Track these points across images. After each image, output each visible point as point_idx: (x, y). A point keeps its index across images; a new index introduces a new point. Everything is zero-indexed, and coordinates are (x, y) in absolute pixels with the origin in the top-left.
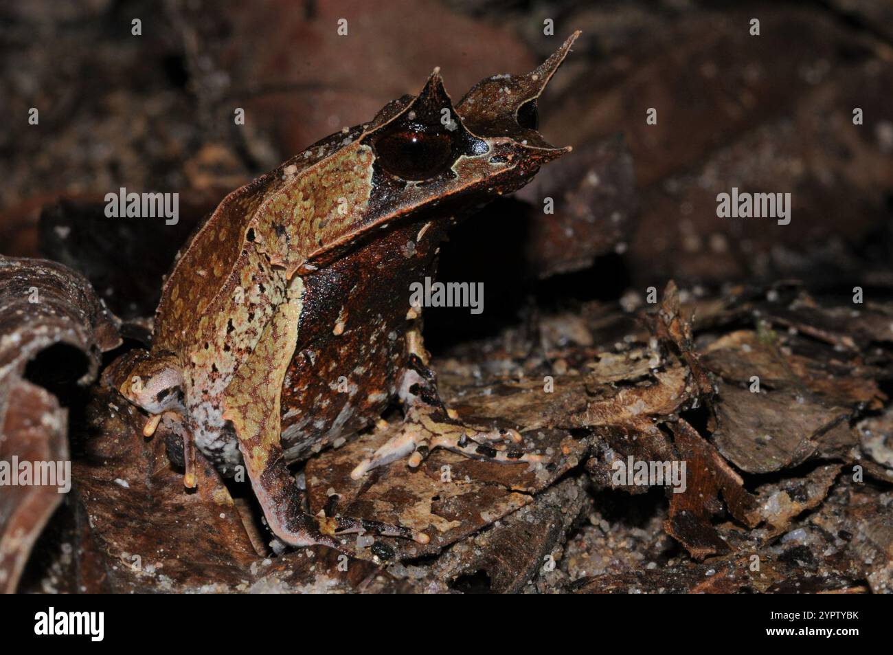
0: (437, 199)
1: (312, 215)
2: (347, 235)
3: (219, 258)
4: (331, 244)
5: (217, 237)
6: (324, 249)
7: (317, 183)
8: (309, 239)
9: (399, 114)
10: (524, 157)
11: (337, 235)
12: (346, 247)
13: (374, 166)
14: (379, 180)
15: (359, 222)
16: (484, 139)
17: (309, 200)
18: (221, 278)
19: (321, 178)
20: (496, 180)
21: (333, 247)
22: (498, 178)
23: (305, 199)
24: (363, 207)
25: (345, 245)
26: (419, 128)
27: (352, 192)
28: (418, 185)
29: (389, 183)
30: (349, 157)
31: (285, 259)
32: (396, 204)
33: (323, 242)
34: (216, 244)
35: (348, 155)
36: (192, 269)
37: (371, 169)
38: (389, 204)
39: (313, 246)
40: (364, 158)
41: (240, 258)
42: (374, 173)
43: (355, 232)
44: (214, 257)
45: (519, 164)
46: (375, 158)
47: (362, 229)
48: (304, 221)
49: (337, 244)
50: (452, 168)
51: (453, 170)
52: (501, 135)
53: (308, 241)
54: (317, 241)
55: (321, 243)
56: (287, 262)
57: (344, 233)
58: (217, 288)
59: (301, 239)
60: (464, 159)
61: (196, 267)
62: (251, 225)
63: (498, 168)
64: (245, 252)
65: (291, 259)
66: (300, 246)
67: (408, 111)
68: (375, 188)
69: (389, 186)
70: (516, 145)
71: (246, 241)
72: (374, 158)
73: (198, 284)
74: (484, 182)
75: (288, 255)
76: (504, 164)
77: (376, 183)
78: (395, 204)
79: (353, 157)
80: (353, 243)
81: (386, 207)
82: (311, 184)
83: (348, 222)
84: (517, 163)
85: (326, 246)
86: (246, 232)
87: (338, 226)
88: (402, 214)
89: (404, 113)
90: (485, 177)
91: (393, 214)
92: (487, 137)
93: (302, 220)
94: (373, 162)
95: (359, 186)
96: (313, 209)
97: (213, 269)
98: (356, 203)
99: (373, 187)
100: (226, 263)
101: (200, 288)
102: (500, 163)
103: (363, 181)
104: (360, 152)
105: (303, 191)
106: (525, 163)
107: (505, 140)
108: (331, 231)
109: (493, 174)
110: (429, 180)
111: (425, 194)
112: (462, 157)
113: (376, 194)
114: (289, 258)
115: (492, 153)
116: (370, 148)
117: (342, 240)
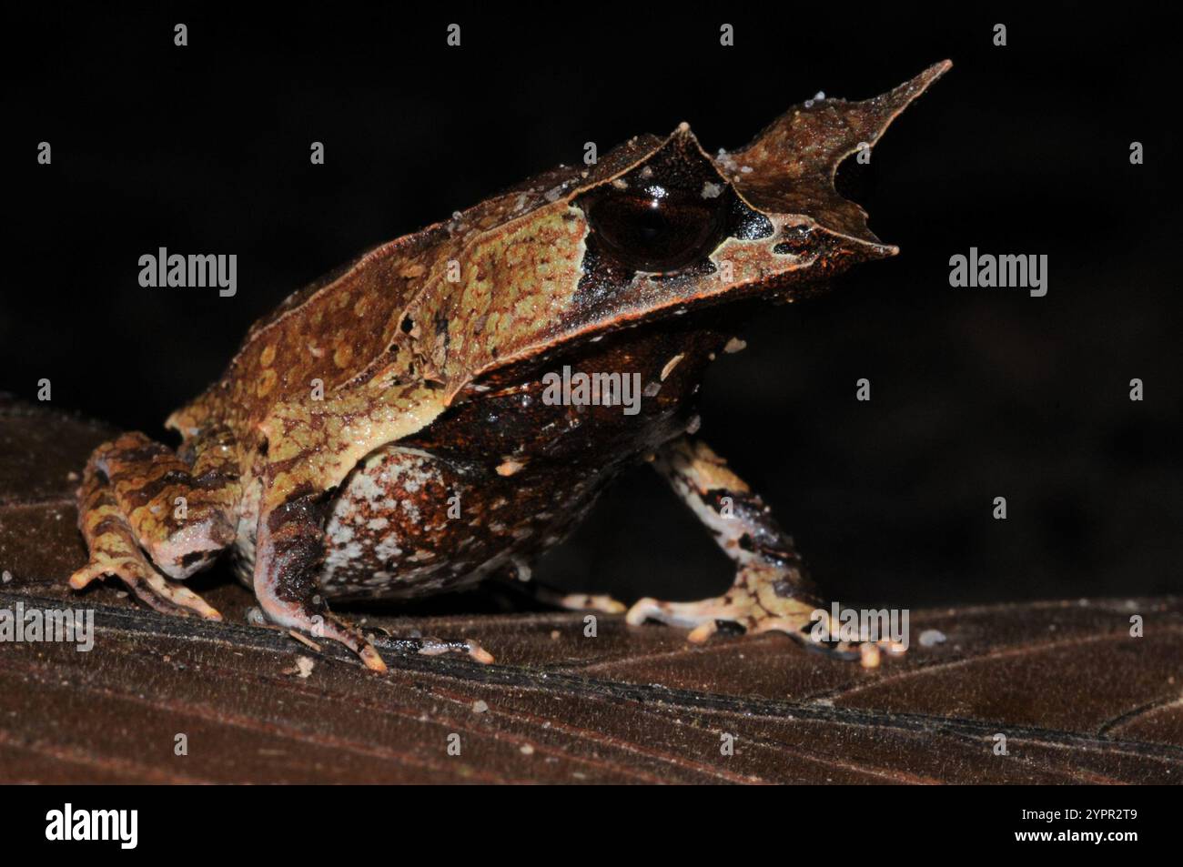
0: (682, 304)
1: (487, 307)
2: (534, 346)
3: (347, 340)
4: (509, 357)
5: (351, 305)
6: (497, 363)
7: (499, 256)
8: (479, 343)
9: (627, 170)
10: (829, 249)
11: (520, 343)
12: (533, 365)
13: (588, 241)
14: (594, 263)
15: (556, 327)
16: (769, 214)
17: (485, 281)
18: (342, 370)
19: (507, 250)
20: (780, 282)
21: (512, 361)
22: (783, 279)
23: (480, 279)
24: (565, 304)
25: (531, 361)
26: (659, 192)
27: (549, 279)
28: (653, 278)
29: (609, 271)
30: (550, 222)
31: (440, 371)
32: (617, 305)
33: (498, 351)
34: (346, 317)
35: (549, 218)
36: (301, 338)
37: (583, 246)
38: (606, 302)
39: (483, 356)
40: (573, 227)
41: (383, 354)
42: (586, 252)
43: (548, 342)
44: (340, 335)
45: (819, 260)
46: (589, 231)
47: (560, 338)
48: (474, 314)
49: (518, 357)
50: (710, 257)
51: (713, 260)
52: (795, 211)
53: (477, 345)
54: (489, 349)
55: (495, 353)
56: (443, 376)
57: (530, 341)
58: (332, 382)
59: (466, 341)
60: (732, 243)
61: (308, 337)
62: (410, 309)
63: (786, 263)
64: (395, 348)
65: (449, 372)
66: (464, 352)
67: (642, 166)
68: (587, 275)
69: (608, 275)
70: (816, 230)
71: (399, 331)
72: (588, 229)
73: (305, 365)
74: (760, 283)
75: (444, 367)
76: (795, 257)
77: (590, 268)
78: (615, 304)
79: (556, 224)
80: (546, 358)
81: (599, 307)
82: (492, 256)
83: (539, 324)
84: (817, 256)
85: (502, 359)
86: (402, 318)
87: (523, 328)
88: (624, 322)
89: (635, 169)
90: (762, 275)
91: (608, 319)
92: (773, 211)
93: (473, 310)
94: (586, 236)
95: (562, 269)
96: (489, 296)
97: (333, 352)
98: (555, 296)
99: (583, 274)
100: (357, 351)
101: (306, 373)
102: (789, 255)
103: (569, 263)
104: (568, 217)
105: (479, 265)
106: (828, 259)
107: (801, 219)
108: (512, 336)
109: (774, 272)
110: (670, 274)
111: (663, 293)
112: (729, 239)
113: (587, 285)
114: (446, 371)
115: (777, 238)
116: (582, 212)
117: (527, 353)
